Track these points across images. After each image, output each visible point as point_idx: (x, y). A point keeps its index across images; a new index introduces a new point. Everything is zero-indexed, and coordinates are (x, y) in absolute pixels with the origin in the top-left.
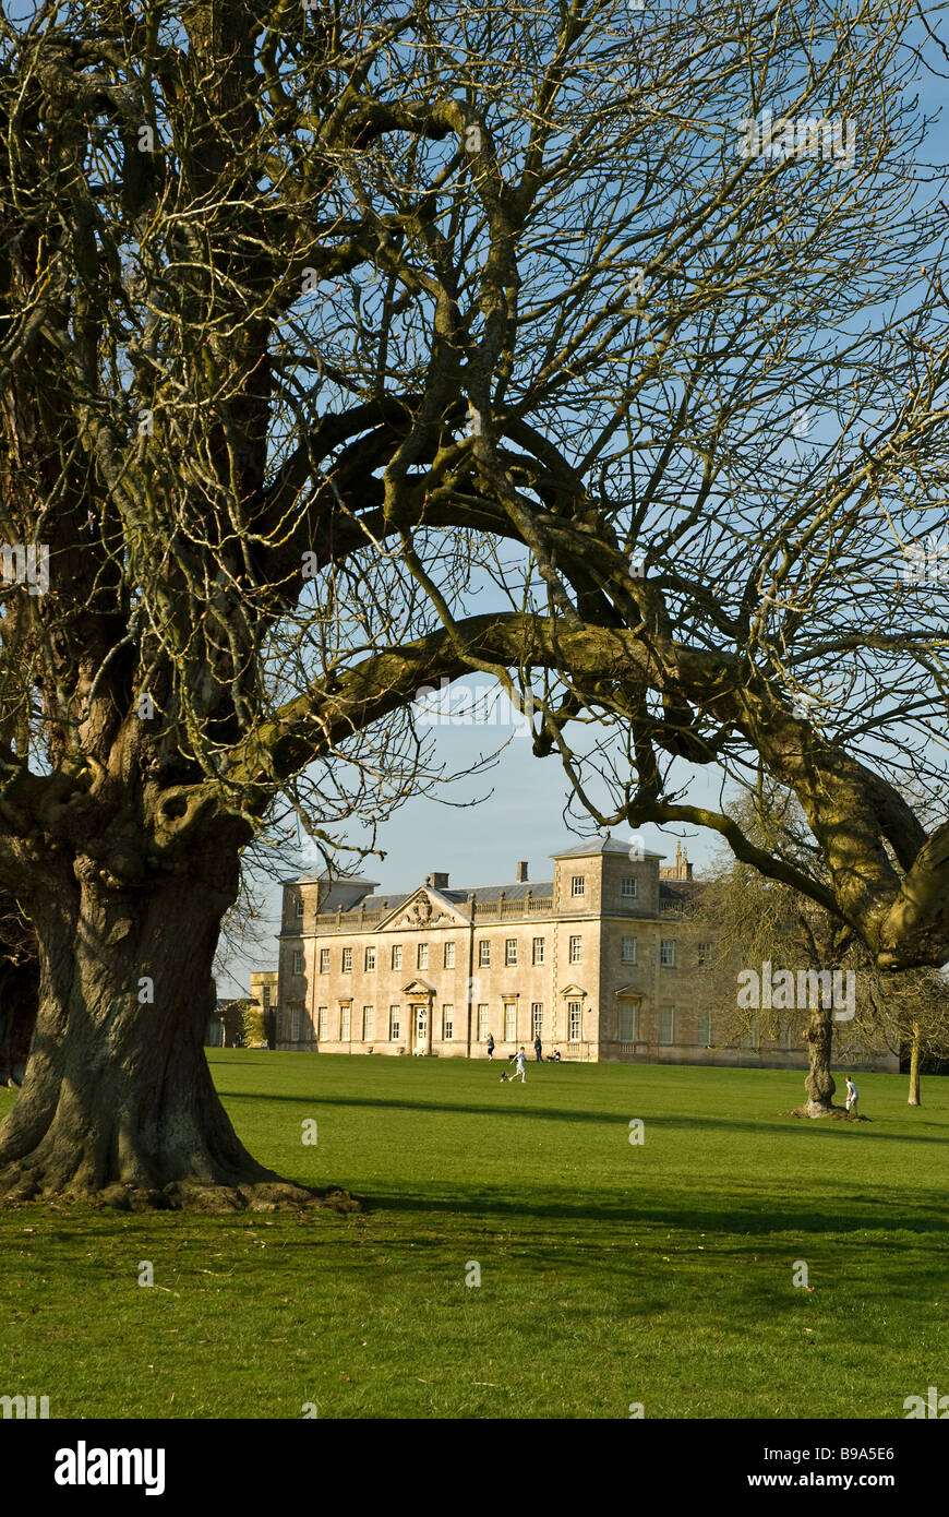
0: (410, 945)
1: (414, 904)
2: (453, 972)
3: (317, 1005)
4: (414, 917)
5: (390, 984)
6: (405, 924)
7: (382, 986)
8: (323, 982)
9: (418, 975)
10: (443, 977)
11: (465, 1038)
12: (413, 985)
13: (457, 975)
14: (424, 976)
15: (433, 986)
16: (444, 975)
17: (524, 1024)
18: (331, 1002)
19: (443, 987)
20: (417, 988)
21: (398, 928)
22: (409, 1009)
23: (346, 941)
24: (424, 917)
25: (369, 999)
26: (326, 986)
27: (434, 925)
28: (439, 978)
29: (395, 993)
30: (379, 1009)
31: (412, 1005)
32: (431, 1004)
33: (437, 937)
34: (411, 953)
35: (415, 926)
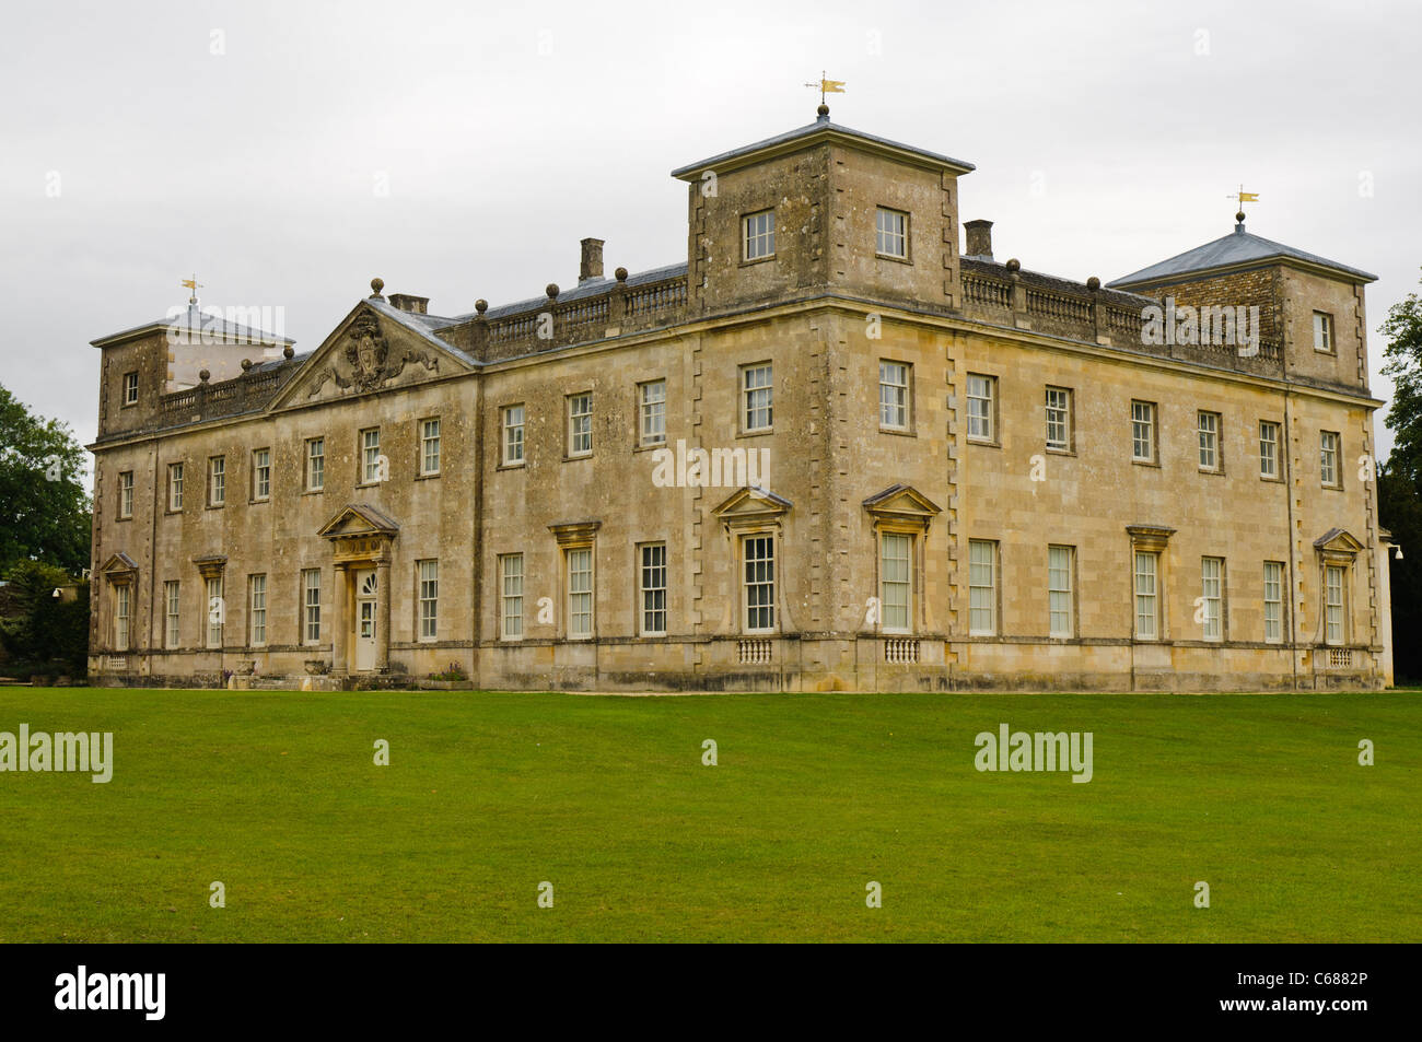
0: (341, 433)
1: (347, 343)
2: (436, 486)
3: (162, 578)
4: (347, 372)
5: (300, 522)
6: (329, 390)
7: (283, 530)
8: (171, 530)
9: (356, 499)
10: (415, 498)
11: (466, 634)
12: (344, 522)
13: (445, 488)
14: (373, 498)
15: (388, 517)
16: (416, 495)
17: (617, 595)
18: (184, 566)
19: (415, 519)
20: (355, 528)
21: (315, 398)
22: (340, 574)
23: (213, 441)
24: (369, 369)
25: (259, 560)
26: (177, 539)
27: (393, 382)
28: (405, 502)
29: (309, 541)
30: (278, 578)
31: (345, 566)
32: (386, 561)
33: (399, 409)
34: (345, 452)
35: (350, 391)
